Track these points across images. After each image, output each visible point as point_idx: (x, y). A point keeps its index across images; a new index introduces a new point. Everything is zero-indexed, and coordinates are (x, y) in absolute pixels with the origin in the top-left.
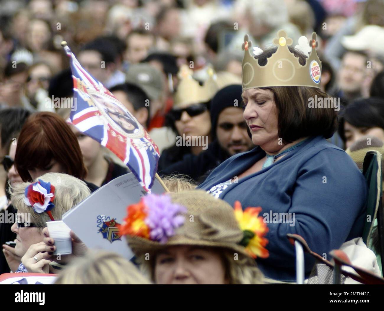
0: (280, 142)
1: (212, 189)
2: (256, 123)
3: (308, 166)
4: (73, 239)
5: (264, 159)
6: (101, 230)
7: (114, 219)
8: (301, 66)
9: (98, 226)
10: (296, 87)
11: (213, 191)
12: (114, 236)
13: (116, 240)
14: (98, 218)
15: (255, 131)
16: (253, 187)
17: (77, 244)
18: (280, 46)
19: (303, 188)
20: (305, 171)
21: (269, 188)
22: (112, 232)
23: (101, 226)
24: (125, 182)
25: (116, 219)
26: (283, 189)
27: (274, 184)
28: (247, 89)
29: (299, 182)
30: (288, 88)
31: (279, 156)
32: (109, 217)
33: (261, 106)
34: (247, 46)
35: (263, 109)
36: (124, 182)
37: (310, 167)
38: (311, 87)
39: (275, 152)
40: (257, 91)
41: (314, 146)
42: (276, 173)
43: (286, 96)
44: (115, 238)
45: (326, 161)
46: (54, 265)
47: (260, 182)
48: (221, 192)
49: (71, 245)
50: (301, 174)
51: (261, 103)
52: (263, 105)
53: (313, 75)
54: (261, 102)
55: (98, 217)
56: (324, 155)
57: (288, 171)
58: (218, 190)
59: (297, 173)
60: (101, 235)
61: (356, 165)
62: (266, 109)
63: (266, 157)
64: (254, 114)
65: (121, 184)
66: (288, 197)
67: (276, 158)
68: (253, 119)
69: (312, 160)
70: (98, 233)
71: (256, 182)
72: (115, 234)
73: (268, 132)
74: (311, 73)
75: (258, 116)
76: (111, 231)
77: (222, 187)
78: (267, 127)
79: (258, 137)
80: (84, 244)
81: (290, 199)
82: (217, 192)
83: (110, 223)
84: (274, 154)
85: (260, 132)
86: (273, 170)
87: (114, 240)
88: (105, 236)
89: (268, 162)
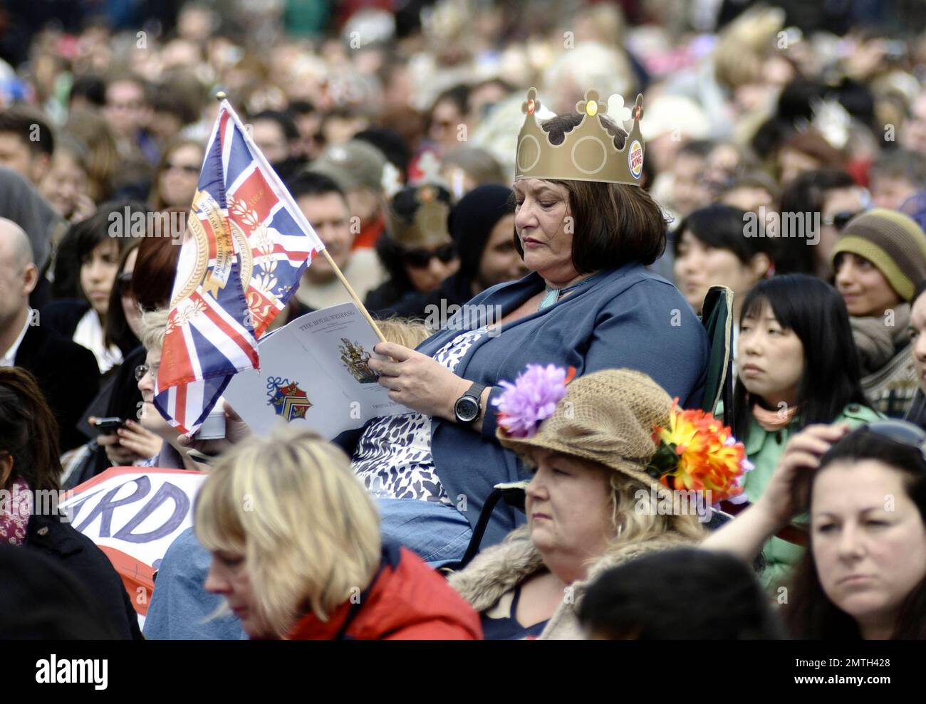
0: (568, 269)
1: (456, 341)
2: (536, 235)
3: (613, 308)
4: (227, 415)
5: (542, 294)
6: (272, 401)
7: (295, 383)
8: (617, 150)
9: (268, 394)
10: (606, 184)
11: (458, 344)
12: (293, 411)
13: (296, 417)
14: (268, 381)
15: (532, 249)
16: (523, 338)
17: (233, 422)
18: (588, 114)
19: (604, 343)
20: (608, 316)
21: (549, 341)
22: (291, 404)
23: (273, 393)
24: (316, 323)
25: (298, 383)
26: (571, 344)
27: (557, 335)
28: (525, 178)
29: (598, 333)
30: (592, 183)
31: (568, 290)
32: (287, 380)
33: (547, 209)
34: (531, 106)
35: (550, 216)
36: (312, 324)
37: (616, 310)
38: (628, 185)
39: (561, 283)
40: (542, 184)
41: (624, 276)
42: (561, 317)
43: (588, 197)
44: (294, 415)
45: (644, 300)
46: (196, 455)
47: (534, 331)
48: (470, 345)
49: (224, 425)
50: (602, 319)
51: (547, 206)
52: (550, 209)
53: (633, 164)
54: (548, 203)
55: (269, 378)
56: (639, 290)
57: (582, 314)
58: (466, 342)
59: (595, 319)
60: (272, 408)
61: (692, 309)
62: (555, 216)
63: (546, 291)
64: (532, 222)
65: (308, 326)
66: (580, 357)
67: (561, 294)
68: (531, 229)
69: (620, 298)
70: (269, 405)
71: (528, 332)
72: (295, 408)
73: (555, 253)
74: (631, 161)
75: (539, 224)
76: (289, 401)
77: (473, 337)
78: (553, 244)
79: (534, 258)
80: (245, 424)
81: (582, 361)
82: (464, 345)
83: (289, 389)
84: (559, 287)
85: (541, 250)
86: (556, 313)
87: (293, 418)
88: (279, 410)
89: (549, 299)
